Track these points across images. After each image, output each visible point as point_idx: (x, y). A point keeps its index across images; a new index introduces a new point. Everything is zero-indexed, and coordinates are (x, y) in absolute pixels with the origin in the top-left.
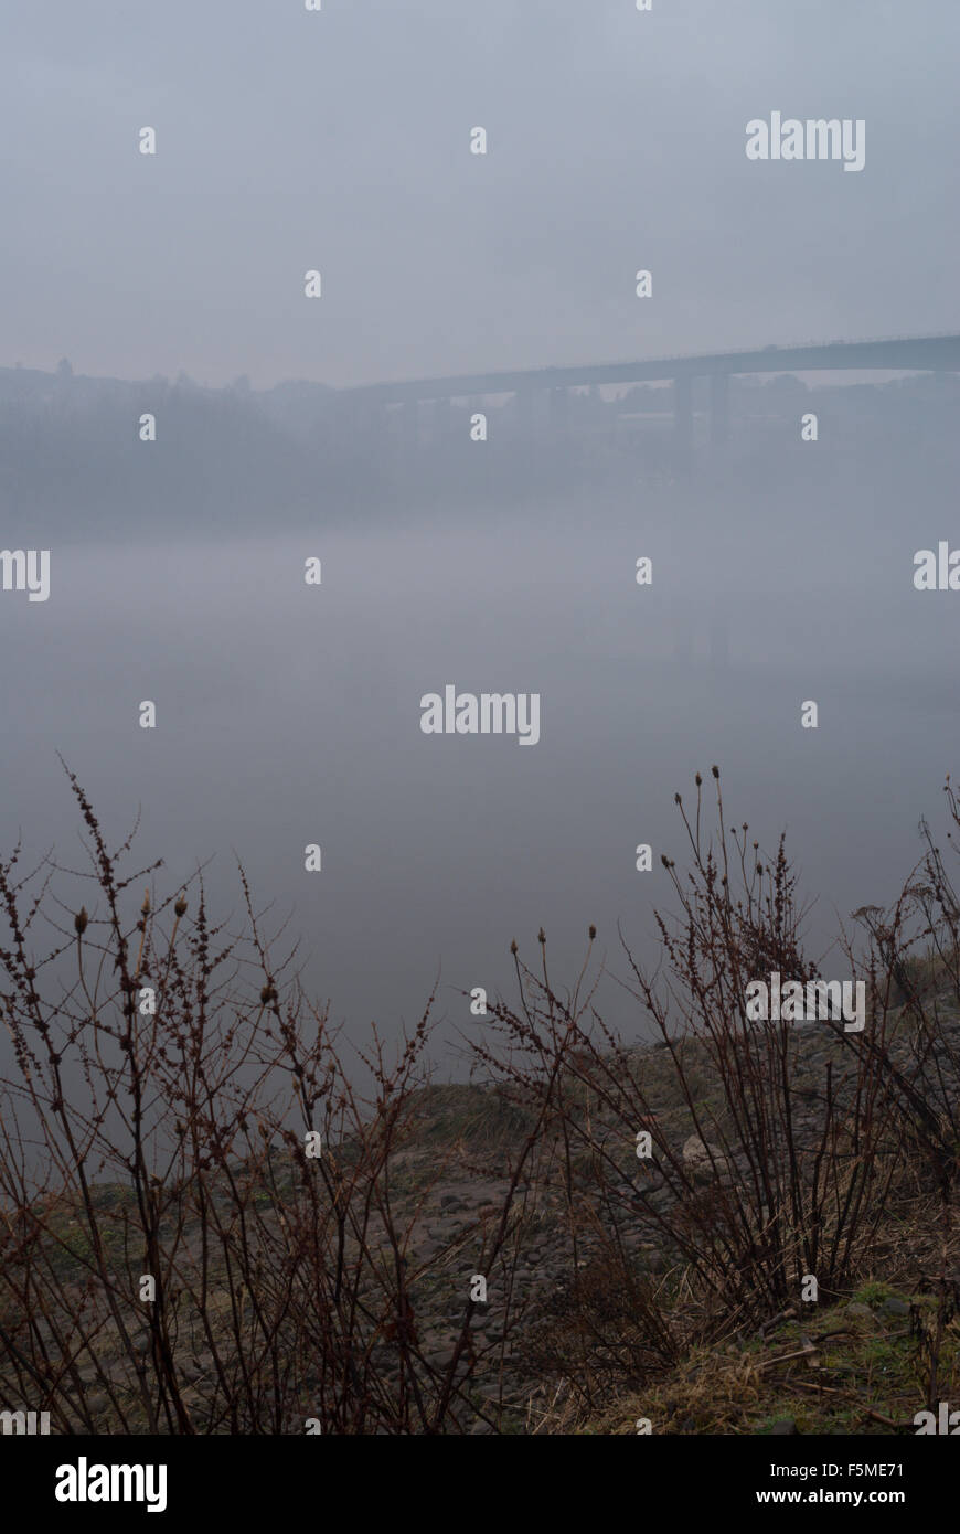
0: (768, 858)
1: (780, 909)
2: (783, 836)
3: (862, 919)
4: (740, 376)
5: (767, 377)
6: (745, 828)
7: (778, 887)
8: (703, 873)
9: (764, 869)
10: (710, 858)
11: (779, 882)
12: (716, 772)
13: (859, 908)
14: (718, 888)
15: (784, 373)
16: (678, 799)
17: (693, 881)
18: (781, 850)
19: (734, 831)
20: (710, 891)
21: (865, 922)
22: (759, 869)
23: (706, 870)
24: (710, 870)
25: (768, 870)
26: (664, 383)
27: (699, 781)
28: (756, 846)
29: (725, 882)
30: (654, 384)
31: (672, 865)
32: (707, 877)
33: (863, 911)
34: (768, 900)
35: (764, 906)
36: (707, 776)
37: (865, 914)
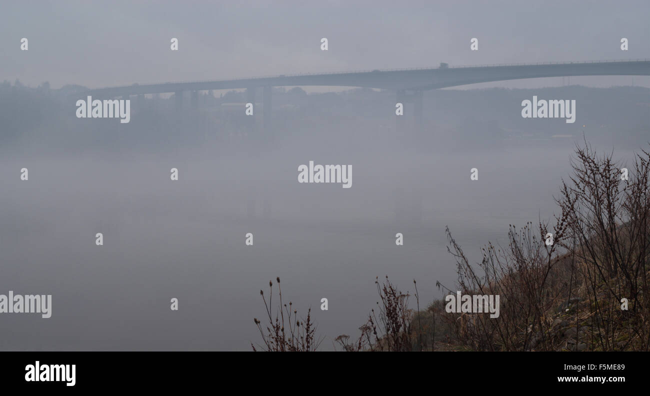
0: (303, 319)
1: (308, 342)
2: (310, 310)
3: (340, 341)
4: (277, 87)
5: (288, 88)
6: (291, 304)
7: (307, 333)
8: (274, 327)
9: (300, 323)
10: (277, 320)
11: (307, 331)
12: (278, 280)
13: (338, 336)
14: (280, 333)
15: (297, 86)
16: (262, 293)
17: (269, 331)
18: (309, 316)
19: (285, 305)
20: (277, 335)
21: (341, 342)
22: (298, 324)
23: (275, 326)
24: (277, 326)
25: (302, 324)
26: (243, 90)
27: (271, 284)
28: (296, 312)
29: (283, 330)
30: (238, 90)
31: (259, 322)
32: (276, 329)
33: (340, 337)
34: (302, 338)
35: (300, 340)
36: (275, 282)
37: (341, 338)
